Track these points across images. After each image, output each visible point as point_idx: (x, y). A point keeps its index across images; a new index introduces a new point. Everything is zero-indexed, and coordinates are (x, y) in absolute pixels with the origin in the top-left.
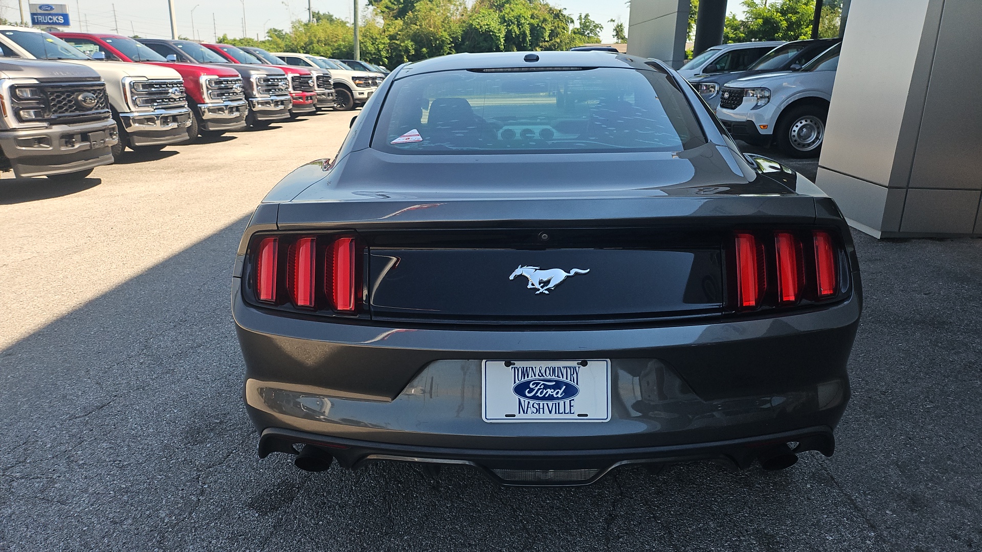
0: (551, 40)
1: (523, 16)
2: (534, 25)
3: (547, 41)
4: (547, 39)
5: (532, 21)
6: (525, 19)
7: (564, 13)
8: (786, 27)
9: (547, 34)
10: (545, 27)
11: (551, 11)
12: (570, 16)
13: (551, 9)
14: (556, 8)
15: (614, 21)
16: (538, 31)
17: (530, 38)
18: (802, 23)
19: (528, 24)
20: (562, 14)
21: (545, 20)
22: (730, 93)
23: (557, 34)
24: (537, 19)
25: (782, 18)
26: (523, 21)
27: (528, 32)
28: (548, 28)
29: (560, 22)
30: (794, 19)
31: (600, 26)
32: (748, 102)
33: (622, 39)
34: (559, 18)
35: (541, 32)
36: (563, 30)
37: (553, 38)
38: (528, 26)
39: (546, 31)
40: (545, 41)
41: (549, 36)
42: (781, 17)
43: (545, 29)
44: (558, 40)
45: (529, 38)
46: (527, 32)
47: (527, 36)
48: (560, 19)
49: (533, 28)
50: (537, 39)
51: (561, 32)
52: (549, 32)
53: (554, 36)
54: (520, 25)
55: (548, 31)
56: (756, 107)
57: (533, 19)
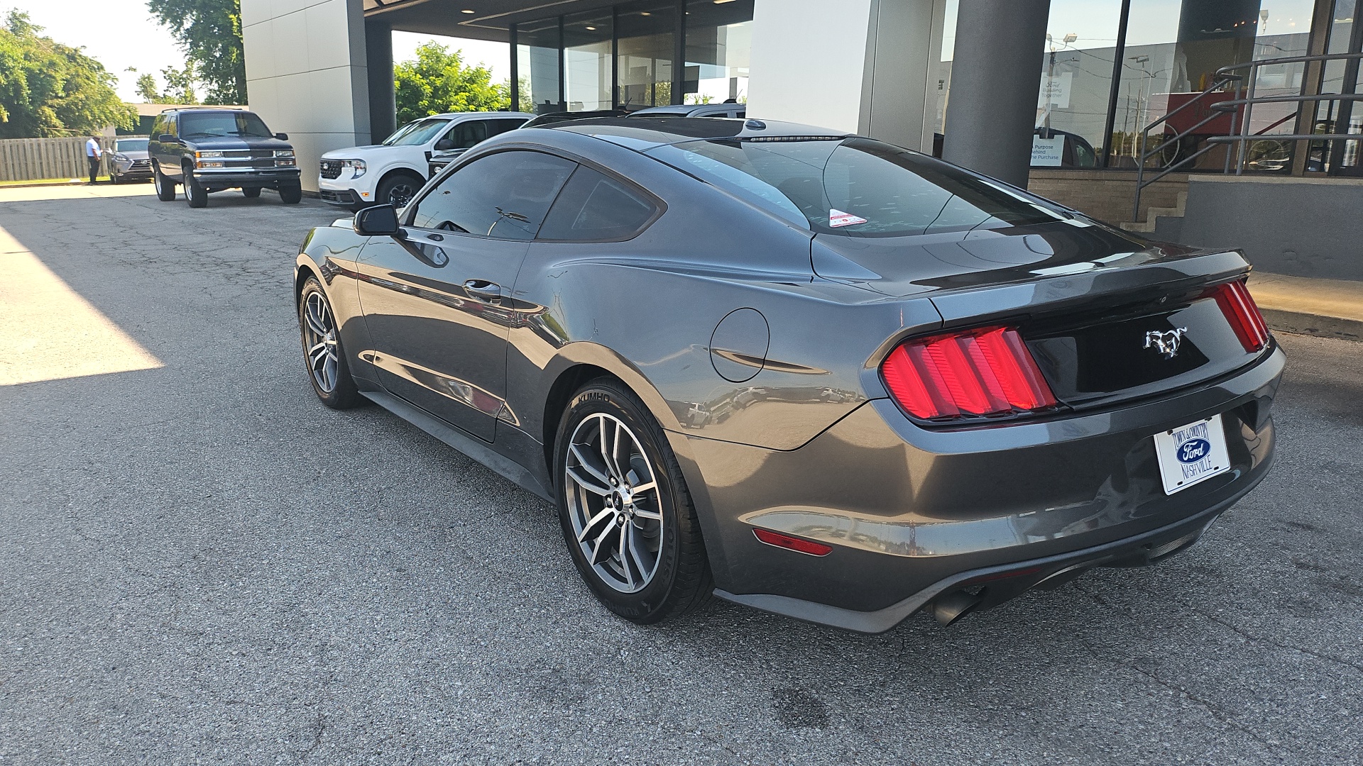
0: (68, 95)
1: (9, 56)
2: (33, 70)
3: (61, 98)
4: (61, 94)
5: (27, 64)
6: (15, 60)
7: (84, 53)
8: (432, 93)
9: (59, 87)
10: (53, 74)
11: (59, 49)
12: (95, 59)
13: (58, 47)
14: (67, 45)
15: (135, 70)
16: (41, 80)
17: (29, 92)
18: (450, 89)
19: (22, 69)
20: (80, 56)
21: (52, 64)
22: (328, 164)
23: (78, 87)
24: (35, 61)
25: (424, 81)
26: (11, 64)
27: (24, 82)
28: (60, 76)
29: (80, 67)
30: (438, 83)
31: (112, 76)
32: (347, 172)
33: (154, 97)
34: (75, 61)
35: (48, 81)
36: (86, 81)
37: (71, 92)
38: (22, 72)
39: (57, 81)
40: (57, 97)
41: (64, 89)
42: (422, 80)
43: (54, 77)
44: (82, 96)
45: (26, 92)
46: (22, 81)
47: (22, 87)
48: (78, 63)
49: (32, 77)
50: (42, 94)
51: (83, 84)
52: (62, 82)
53: (72, 90)
54: (6, 70)
55: (60, 82)
56: (355, 177)
57: (29, 61)
